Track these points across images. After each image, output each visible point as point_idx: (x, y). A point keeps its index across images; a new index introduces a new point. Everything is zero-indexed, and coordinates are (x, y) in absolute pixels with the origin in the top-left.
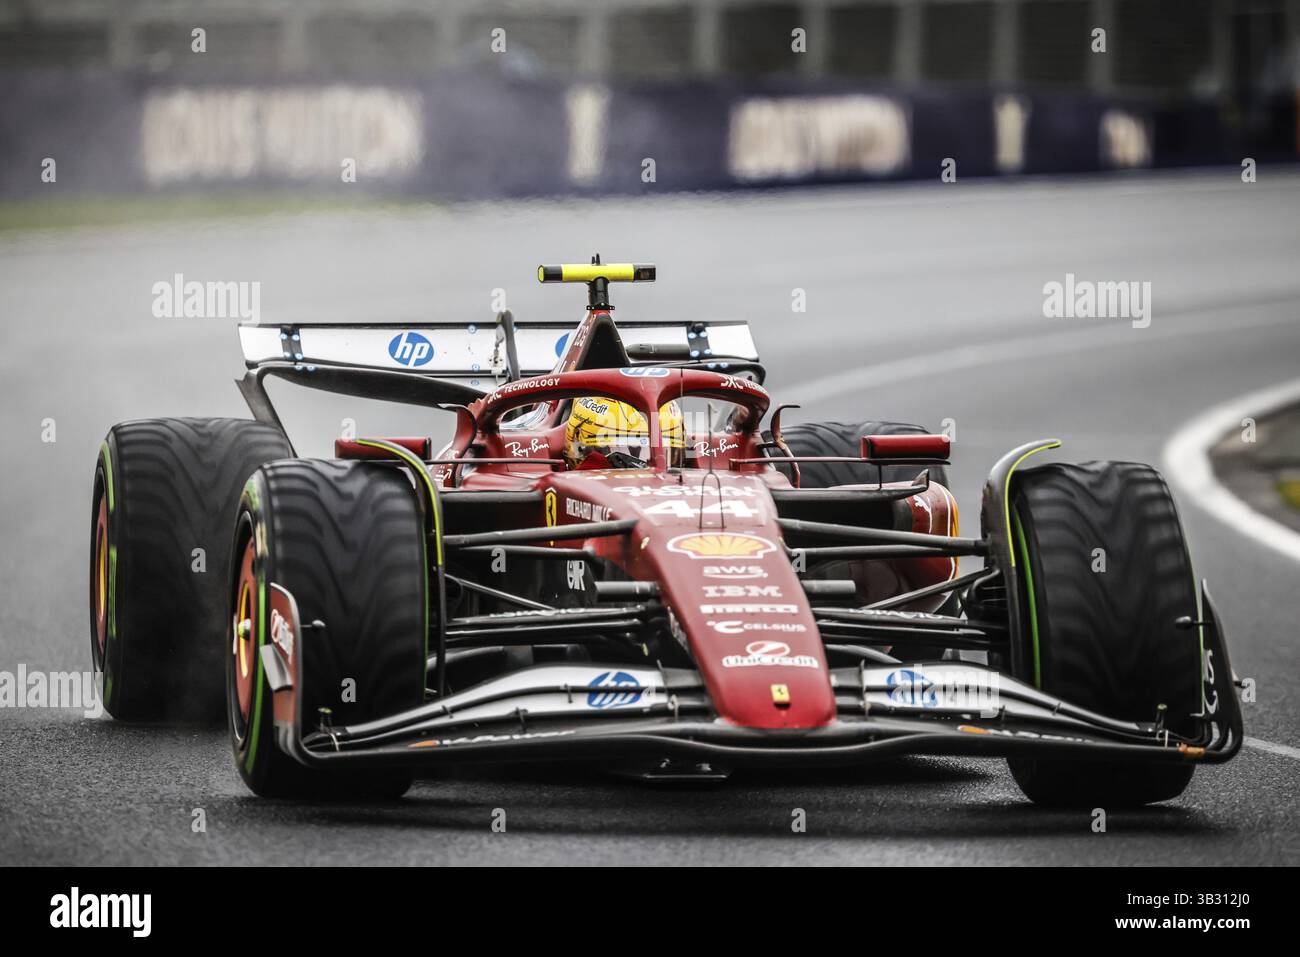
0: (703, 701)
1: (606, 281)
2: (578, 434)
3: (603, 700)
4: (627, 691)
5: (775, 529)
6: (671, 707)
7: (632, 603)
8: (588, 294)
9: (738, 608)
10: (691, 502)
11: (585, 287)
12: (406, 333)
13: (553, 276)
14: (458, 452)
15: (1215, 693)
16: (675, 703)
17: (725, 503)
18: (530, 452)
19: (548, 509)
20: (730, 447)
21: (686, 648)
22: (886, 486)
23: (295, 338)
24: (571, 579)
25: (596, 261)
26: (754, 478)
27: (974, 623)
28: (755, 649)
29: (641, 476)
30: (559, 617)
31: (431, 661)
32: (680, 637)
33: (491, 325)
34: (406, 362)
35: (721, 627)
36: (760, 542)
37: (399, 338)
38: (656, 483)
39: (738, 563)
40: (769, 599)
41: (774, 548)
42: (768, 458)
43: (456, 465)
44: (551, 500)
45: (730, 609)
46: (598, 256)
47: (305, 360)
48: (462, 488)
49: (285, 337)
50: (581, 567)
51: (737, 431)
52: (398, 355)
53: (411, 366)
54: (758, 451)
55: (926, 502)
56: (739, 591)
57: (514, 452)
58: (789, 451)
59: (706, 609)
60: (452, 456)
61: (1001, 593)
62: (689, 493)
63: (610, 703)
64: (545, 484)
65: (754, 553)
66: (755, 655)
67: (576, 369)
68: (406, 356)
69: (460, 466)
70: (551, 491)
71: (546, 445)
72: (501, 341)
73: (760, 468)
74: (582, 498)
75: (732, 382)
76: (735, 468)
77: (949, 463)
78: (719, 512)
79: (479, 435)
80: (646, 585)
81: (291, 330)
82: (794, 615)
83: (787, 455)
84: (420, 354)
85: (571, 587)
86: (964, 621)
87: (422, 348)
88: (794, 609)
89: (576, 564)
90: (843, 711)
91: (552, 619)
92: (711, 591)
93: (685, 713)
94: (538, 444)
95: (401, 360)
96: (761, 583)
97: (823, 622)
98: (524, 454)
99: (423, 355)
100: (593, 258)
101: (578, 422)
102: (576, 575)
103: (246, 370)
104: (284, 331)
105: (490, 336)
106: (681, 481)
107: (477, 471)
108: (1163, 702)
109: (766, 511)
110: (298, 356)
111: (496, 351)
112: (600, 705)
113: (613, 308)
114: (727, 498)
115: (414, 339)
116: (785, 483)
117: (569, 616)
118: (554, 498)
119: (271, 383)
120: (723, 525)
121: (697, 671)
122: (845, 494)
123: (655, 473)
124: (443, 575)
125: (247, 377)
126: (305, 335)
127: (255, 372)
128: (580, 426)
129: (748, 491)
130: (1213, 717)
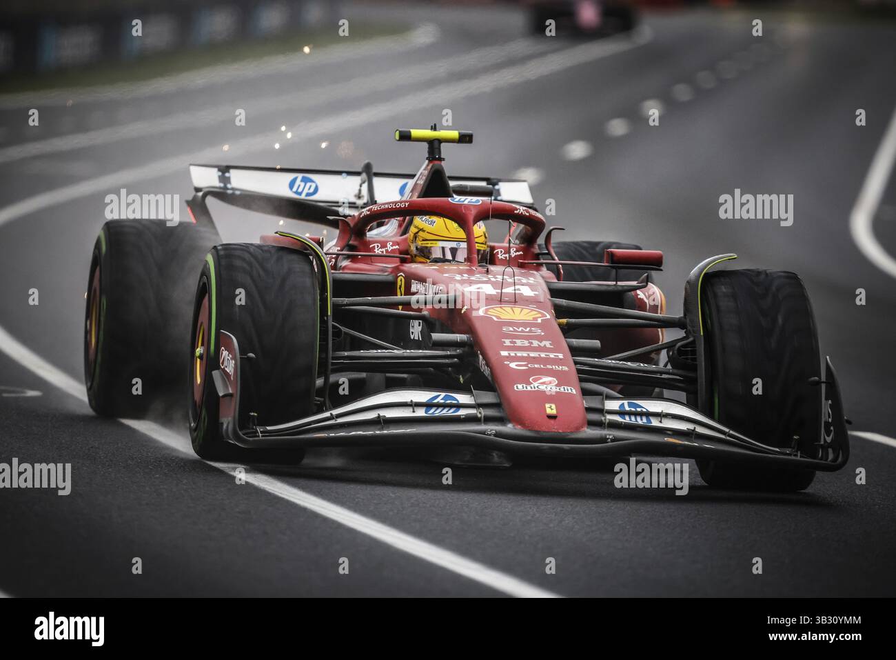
0: (500, 412)
1: (440, 141)
2: (416, 238)
3: (436, 410)
4: (450, 406)
5: (549, 305)
6: (479, 416)
7: (455, 348)
8: (427, 149)
9: (525, 354)
10: (494, 285)
11: (425, 145)
12: (300, 176)
13: (405, 137)
14: (339, 248)
15: (832, 428)
16: (482, 413)
17: (517, 287)
18: (387, 251)
19: (398, 287)
20: (518, 253)
21: (490, 378)
22: (619, 283)
23: (227, 175)
24: (412, 333)
25: (434, 128)
26: (535, 272)
27: (675, 371)
28: (535, 380)
29: (461, 268)
30: (405, 355)
31: (319, 382)
32: (487, 371)
33: (358, 174)
34: (300, 194)
35: (513, 365)
36: (540, 313)
37: (295, 179)
38: (470, 272)
39: (525, 325)
40: (544, 349)
41: (548, 317)
42: (542, 261)
43: (338, 255)
44: (401, 281)
45: (519, 354)
46: (435, 125)
47: (233, 189)
48: (341, 271)
49: (220, 174)
50: (419, 325)
51: (523, 243)
52: (295, 189)
53: (303, 196)
54: (537, 257)
55: (645, 295)
56: (526, 343)
57: (376, 250)
58: (556, 258)
59: (504, 353)
60: (335, 250)
61: (694, 352)
62: (493, 279)
63: (438, 413)
64: (396, 270)
65: (535, 319)
66: (536, 384)
67: (418, 197)
68: (300, 190)
69: (340, 257)
70: (401, 275)
71: (397, 247)
72: (364, 182)
73: (538, 267)
74: (422, 280)
75: (522, 211)
76: (522, 266)
77: (661, 270)
78: (514, 292)
79: (353, 238)
80: (464, 337)
81: (224, 169)
82: (561, 359)
83: (554, 260)
84: (309, 189)
85: (412, 338)
86: (669, 369)
87: (310, 186)
88: (561, 356)
89: (416, 323)
90: (592, 424)
91: (401, 355)
92: (507, 342)
93: (488, 420)
94: (392, 246)
95: (296, 193)
96: (540, 339)
97: (579, 367)
98: (382, 252)
99: (312, 190)
100: (432, 127)
101: (416, 230)
102: (416, 330)
103: (193, 193)
104: (219, 170)
105: (357, 180)
106: (487, 271)
107: (351, 261)
108: (796, 435)
109: (543, 293)
110: (229, 186)
111: (360, 191)
112: (433, 413)
113: (444, 159)
114: (518, 285)
115: (305, 180)
116: (553, 278)
117: (412, 355)
118: (403, 280)
119: (211, 202)
120: (516, 300)
121: (496, 393)
122: (593, 286)
123: (470, 266)
124: (331, 323)
125: (195, 197)
126: (233, 174)
127: (200, 194)
128: (417, 232)
129: (531, 280)
130: (829, 445)
